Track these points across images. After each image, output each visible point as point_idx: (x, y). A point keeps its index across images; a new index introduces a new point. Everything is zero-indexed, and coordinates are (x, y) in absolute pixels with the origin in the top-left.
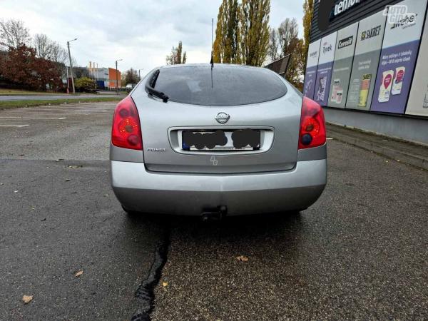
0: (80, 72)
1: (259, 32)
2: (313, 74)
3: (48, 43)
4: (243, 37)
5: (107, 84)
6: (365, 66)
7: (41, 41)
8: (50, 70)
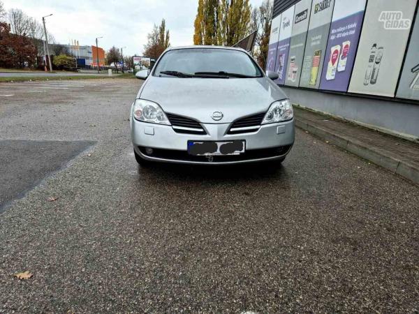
0: (59, 49)
1: (240, 10)
2: (273, 51)
3: (24, 19)
4: (224, 15)
5: (88, 62)
6: (316, 42)
7: (17, 16)
8: (27, 46)
